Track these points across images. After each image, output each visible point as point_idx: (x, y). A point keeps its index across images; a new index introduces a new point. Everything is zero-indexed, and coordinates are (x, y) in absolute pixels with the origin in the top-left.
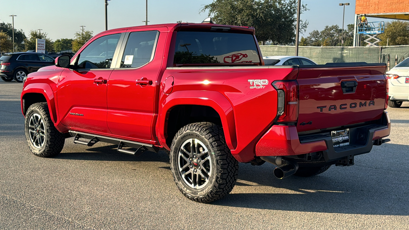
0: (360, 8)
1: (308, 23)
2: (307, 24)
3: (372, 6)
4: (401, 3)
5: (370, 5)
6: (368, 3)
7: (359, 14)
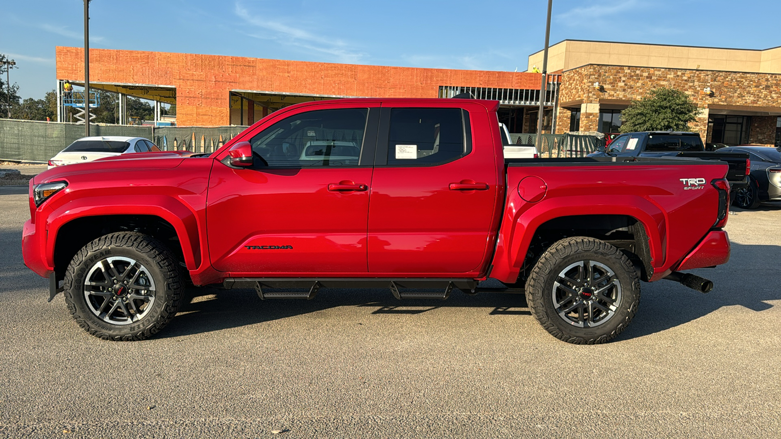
0: (64, 71)
1: (18, 87)
2: (18, 89)
3: (80, 71)
4: (120, 71)
5: (78, 69)
6: (74, 66)
7: (63, 80)
